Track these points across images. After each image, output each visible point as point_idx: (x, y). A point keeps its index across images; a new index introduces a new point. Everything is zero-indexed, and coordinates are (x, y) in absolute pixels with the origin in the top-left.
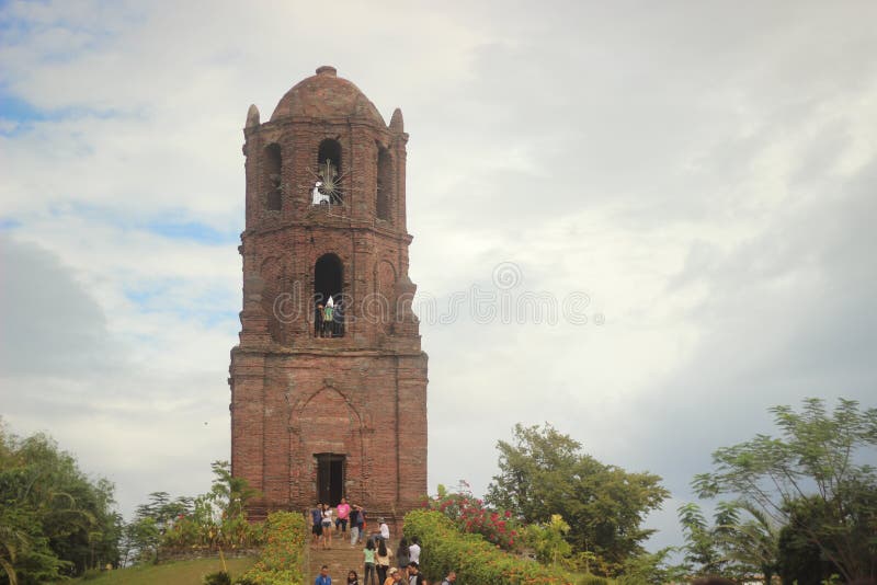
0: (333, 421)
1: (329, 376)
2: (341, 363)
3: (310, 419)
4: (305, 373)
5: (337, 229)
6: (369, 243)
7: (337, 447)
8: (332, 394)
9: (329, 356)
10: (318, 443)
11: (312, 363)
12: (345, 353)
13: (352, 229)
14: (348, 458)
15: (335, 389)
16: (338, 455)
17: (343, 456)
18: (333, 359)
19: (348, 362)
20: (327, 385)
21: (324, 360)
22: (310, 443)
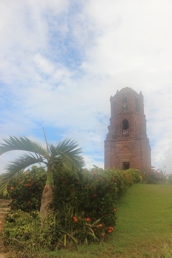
0: (126, 154)
1: (125, 145)
2: (128, 141)
3: (121, 155)
4: (120, 145)
5: (126, 114)
6: (134, 116)
7: (128, 160)
8: (126, 149)
9: (125, 140)
10: (123, 160)
11: (121, 142)
12: (128, 139)
13: (129, 114)
14: (130, 163)
15: (127, 147)
16: (128, 163)
17: (129, 162)
18: (126, 141)
19: (129, 141)
20: (125, 147)
21: (124, 141)
22: (121, 160)
